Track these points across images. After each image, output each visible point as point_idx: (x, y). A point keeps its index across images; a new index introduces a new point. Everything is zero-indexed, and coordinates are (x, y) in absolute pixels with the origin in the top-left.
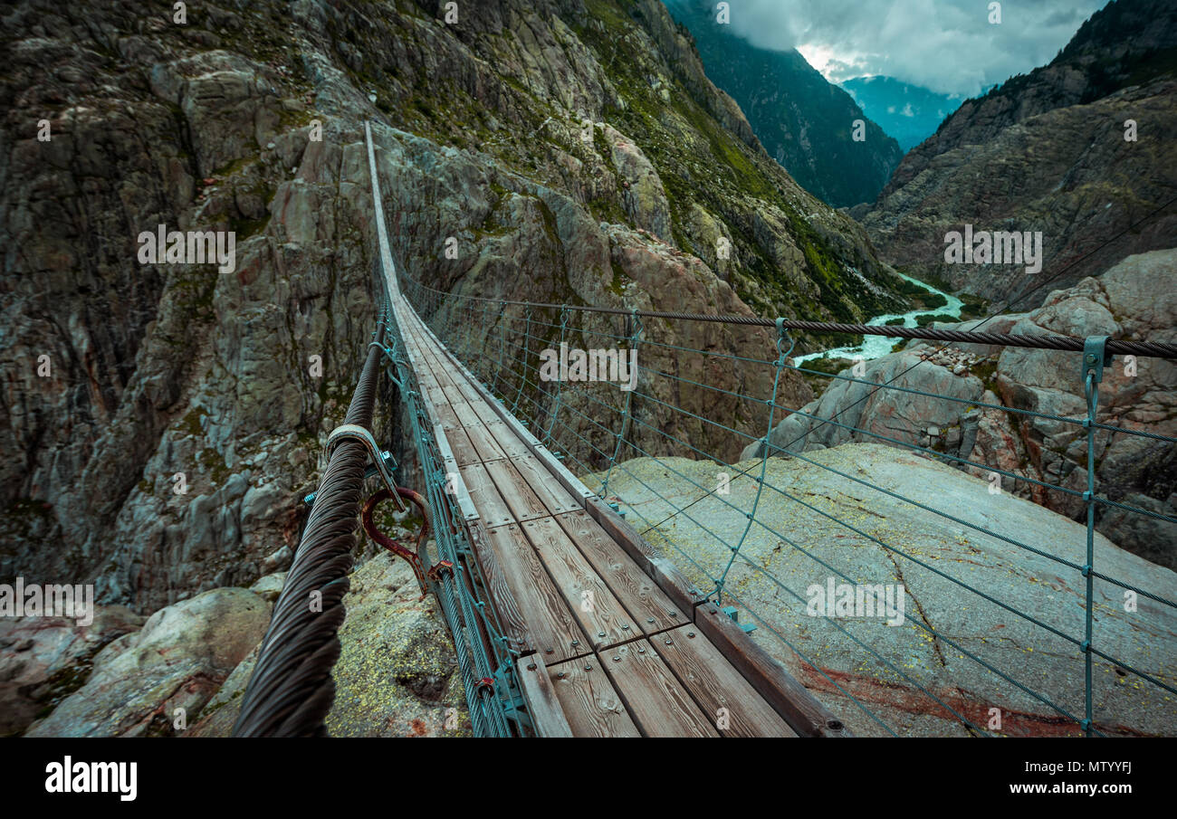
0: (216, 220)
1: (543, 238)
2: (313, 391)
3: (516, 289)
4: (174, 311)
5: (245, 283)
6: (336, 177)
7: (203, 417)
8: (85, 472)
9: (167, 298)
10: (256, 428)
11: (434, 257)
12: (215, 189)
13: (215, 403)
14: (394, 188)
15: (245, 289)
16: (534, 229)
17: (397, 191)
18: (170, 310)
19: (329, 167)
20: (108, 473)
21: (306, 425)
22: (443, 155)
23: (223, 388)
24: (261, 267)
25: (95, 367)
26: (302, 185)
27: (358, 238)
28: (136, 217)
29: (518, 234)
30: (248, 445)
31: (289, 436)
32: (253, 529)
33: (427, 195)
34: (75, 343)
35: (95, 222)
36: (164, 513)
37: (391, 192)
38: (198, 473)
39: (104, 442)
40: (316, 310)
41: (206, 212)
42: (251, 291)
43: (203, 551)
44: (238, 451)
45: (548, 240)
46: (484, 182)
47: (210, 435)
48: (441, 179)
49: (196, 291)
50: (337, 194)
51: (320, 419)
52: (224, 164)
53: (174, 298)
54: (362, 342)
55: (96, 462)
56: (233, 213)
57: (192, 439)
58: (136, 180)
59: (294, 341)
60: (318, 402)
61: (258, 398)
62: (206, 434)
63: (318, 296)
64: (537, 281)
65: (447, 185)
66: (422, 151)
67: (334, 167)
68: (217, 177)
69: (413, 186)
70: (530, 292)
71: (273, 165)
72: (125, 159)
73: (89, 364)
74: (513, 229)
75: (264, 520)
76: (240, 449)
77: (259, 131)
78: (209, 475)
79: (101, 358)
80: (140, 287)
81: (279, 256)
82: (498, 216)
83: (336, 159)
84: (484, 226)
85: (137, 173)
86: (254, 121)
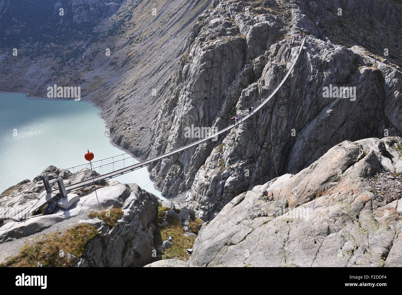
0: (245, 76)
1: (374, 90)
2: (259, 145)
3: (353, 113)
4: (226, 108)
5: (247, 100)
6: (287, 60)
7: (224, 147)
8: (192, 157)
9: (225, 103)
10: (237, 155)
11: (317, 95)
12: (248, 65)
13: (228, 143)
14: (307, 65)
15: (247, 102)
16: (370, 84)
17: (308, 66)
18: (224, 108)
19: (285, 57)
20: (197, 159)
21: (253, 157)
22: (334, 49)
23: (232, 138)
24: (253, 95)
25: (203, 123)
26: (274, 64)
27: (288, 85)
28: (224, 75)
29: (360, 87)
30: (233, 160)
31: (246, 161)
32: (227, 192)
33: (321, 68)
34: (200, 115)
35: (214, 76)
36: (205, 177)
37: (306, 66)
38: (217, 166)
39: (198, 149)
40: (267, 113)
41: (243, 74)
42: (248, 103)
43: (212, 194)
44: (229, 162)
45: (377, 90)
46: (350, 61)
47: (224, 154)
48: (329, 61)
49: (234, 102)
50: (286, 67)
51: (258, 157)
52: (253, 56)
53: (227, 104)
54: (281, 128)
55: (195, 155)
56: (251, 74)
57: (219, 154)
58: (227, 62)
59: (257, 124)
60: (259, 149)
61: (240, 144)
62: (223, 153)
63: (269, 108)
64: (365, 110)
66: (324, 48)
67: (287, 57)
68: (250, 60)
69: (315, 64)
70: (361, 115)
71: (268, 56)
72: (226, 56)
73: (202, 123)
74: (359, 84)
75: (231, 189)
76: (231, 161)
77: (268, 42)
78: (220, 168)
79: (205, 121)
80: (220, 98)
81: (259, 91)
82: (353, 77)
83: (288, 53)
84: (345, 82)
85: (228, 60)
86: (267, 39)
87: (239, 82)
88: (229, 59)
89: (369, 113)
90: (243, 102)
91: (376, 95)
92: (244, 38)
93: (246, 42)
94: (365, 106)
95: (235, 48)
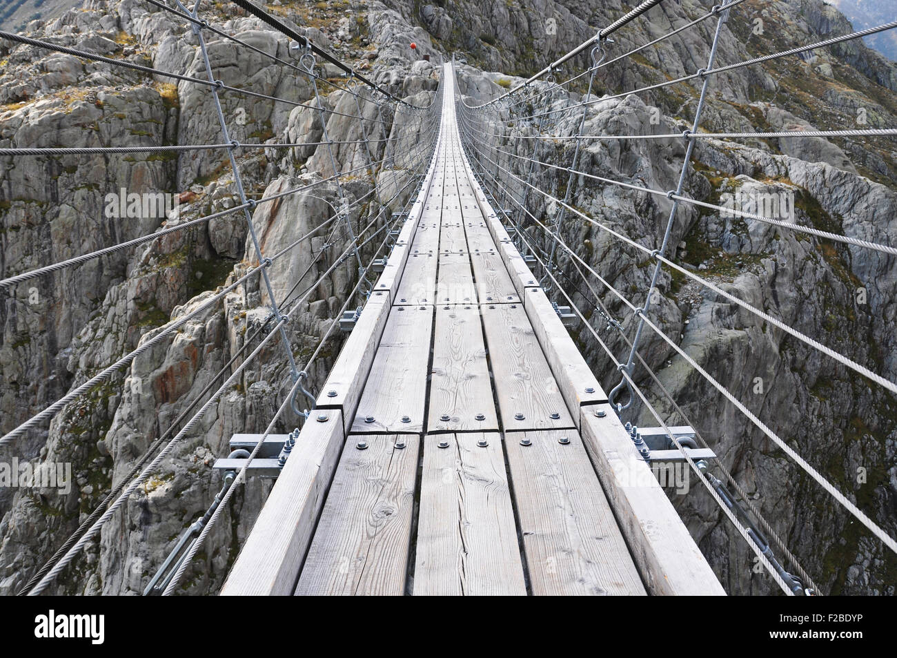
6: (375, 160)
16: (801, 256)
24: (199, 364)
26: (306, 182)
29: (768, 270)
45: (837, 283)
46: (681, 156)
48: (595, 149)
50: (372, 197)
52: (212, 168)
65: (607, 162)
66: (549, 101)
67: (374, 145)
68: (196, 188)
71: (280, 159)
72: (73, 169)
74: (757, 257)
77: (278, 110)
81: (234, 339)
82: (713, 227)
83: (379, 127)
84: (683, 254)
85: (83, 192)
86: (275, 92)
87: (132, 294)
88: (90, 186)
89: (832, 404)
90: (141, 411)
91: (838, 304)
92: (167, 95)
93: (179, 109)
94: (809, 368)
95: (121, 134)
